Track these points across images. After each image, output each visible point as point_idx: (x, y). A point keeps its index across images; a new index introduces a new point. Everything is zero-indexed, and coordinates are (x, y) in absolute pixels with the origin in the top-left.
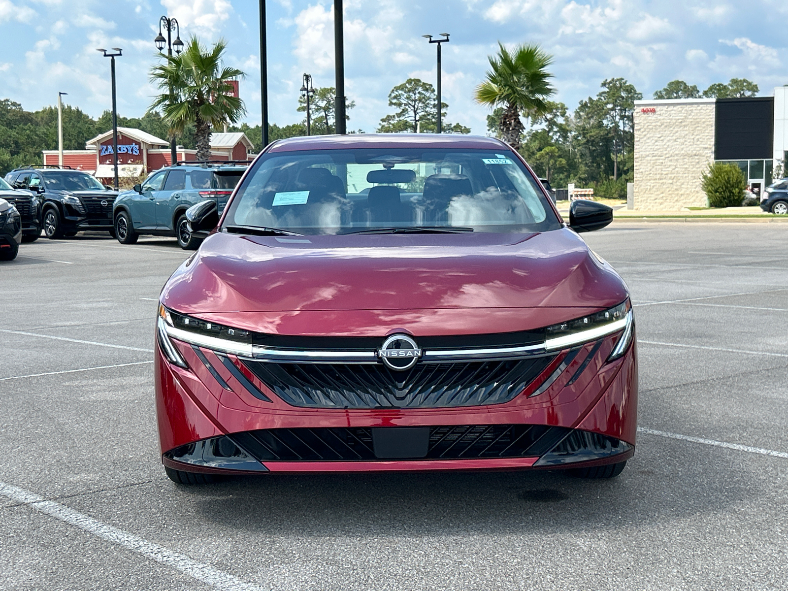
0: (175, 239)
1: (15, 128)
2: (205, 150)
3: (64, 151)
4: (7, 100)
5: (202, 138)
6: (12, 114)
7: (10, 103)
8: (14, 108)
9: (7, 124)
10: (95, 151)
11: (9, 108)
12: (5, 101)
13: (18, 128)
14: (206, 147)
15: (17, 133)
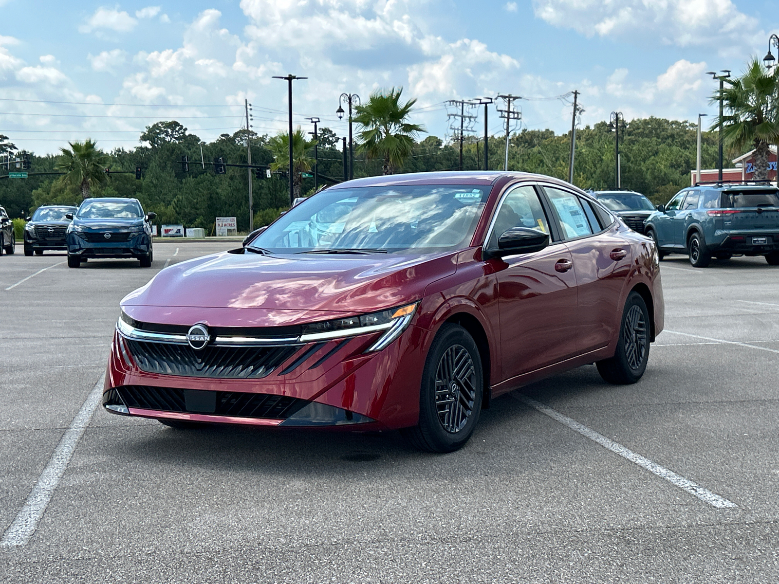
0: (687, 257)
1: (688, 148)
2: (763, 169)
3: (701, 171)
4: (686, 122)
5: (759, 156)
6: (689, 135)
7: (688, 124)
8: (691, 129)
9: (681, 144)
10: (740, 169)
11: (687, 129)
12: (683, 123)
13: (691, 148)
14: (764, 165)
15: (690, 153)
